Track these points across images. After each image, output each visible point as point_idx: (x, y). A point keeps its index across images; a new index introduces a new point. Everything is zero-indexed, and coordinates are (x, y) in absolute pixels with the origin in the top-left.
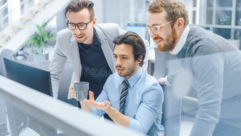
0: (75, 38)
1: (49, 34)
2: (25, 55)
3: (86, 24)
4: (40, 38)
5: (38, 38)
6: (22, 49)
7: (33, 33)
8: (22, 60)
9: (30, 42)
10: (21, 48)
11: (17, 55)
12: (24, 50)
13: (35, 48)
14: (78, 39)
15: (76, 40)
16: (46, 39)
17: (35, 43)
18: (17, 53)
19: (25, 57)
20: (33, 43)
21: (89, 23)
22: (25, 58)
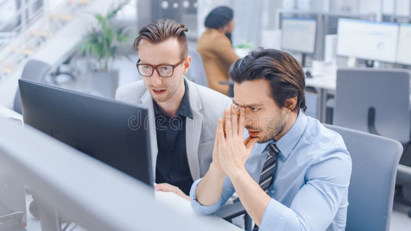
0: (149, 93)
1: (120, 32)
2: (75, 73)
3: (174, 67)
4: (103, 39)
5: (100, 40)
6: (67, 62)
7: (90, 30)
8: (66, 83)
9: (83, 48)
10: (64, 59)
11: (58, 73)
12: (72, 63)
13: (93, 61)
14: (155, 96)
15: (152, 96)
16: (114, 42)
17: (93, 49)
18: (58, 69)
19: (72, 76)
20: (88, 50)
21: (178, 65)
22: (73, 78)
